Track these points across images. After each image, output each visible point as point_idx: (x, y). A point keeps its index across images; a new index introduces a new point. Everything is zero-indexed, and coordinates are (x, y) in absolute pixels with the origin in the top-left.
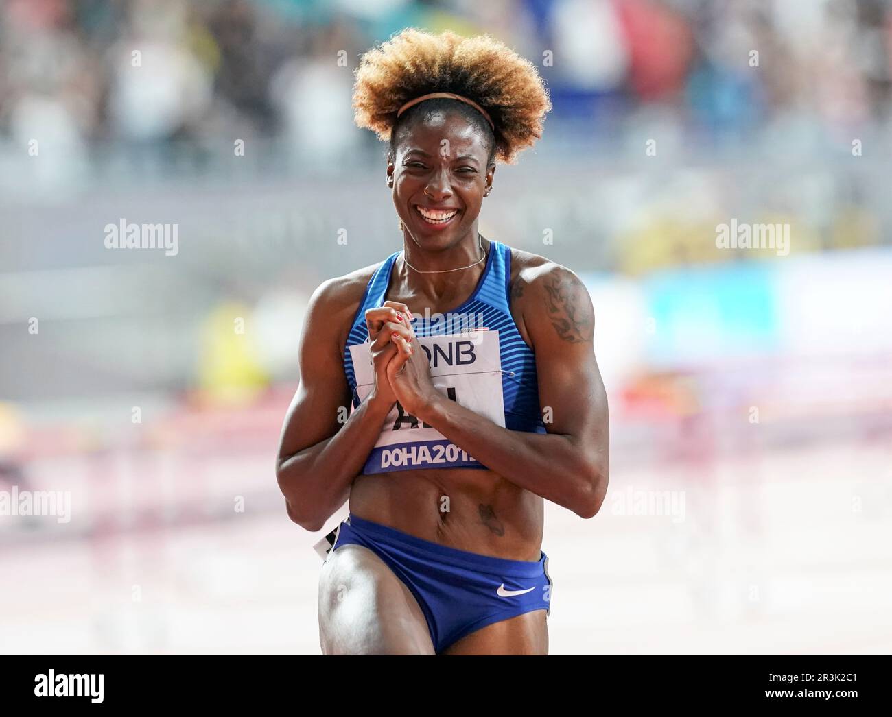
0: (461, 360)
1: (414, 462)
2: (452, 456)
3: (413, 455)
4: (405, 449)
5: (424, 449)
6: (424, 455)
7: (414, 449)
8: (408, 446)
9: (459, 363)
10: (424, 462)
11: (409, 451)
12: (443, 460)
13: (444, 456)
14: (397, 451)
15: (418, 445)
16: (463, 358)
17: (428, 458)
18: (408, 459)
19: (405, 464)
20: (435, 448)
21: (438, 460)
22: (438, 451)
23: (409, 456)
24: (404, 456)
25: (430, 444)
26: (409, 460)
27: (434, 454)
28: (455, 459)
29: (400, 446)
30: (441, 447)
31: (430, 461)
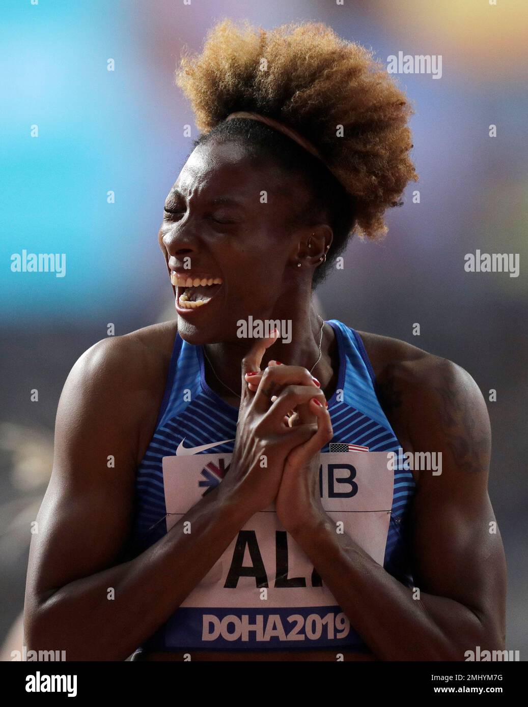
0: (336, 491)
1: (259, 638)
2: (314, 631)
3: (258, 627)
4: (245, 618)
5: (274, 619)
6: (275, 628)
7: (260, 618)
8: (252, 613)
9: (332, 494)
10: (275, 639)
11: (252, 621)
12: (301, 637)
13: (302, 631)
14: (232, 618)
15: (266, 612)
16: (339, 488)
17: (280, 633)
18: (250, 632)
19: (245, 638)
20: (291, 619)
21: (294, 636)
22: (295, 623)
23: (252, 628)
24: (243, 628)
25: (284, 613)
26: (252, 634)
27: (288, 627)
28: (317, 636)
29: (239, 612)
30: (298, 618)
31: (283, 638)
